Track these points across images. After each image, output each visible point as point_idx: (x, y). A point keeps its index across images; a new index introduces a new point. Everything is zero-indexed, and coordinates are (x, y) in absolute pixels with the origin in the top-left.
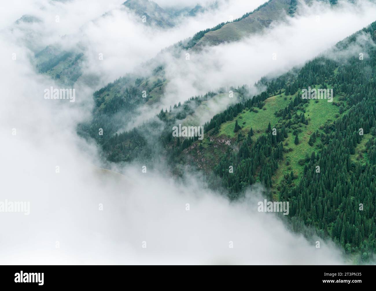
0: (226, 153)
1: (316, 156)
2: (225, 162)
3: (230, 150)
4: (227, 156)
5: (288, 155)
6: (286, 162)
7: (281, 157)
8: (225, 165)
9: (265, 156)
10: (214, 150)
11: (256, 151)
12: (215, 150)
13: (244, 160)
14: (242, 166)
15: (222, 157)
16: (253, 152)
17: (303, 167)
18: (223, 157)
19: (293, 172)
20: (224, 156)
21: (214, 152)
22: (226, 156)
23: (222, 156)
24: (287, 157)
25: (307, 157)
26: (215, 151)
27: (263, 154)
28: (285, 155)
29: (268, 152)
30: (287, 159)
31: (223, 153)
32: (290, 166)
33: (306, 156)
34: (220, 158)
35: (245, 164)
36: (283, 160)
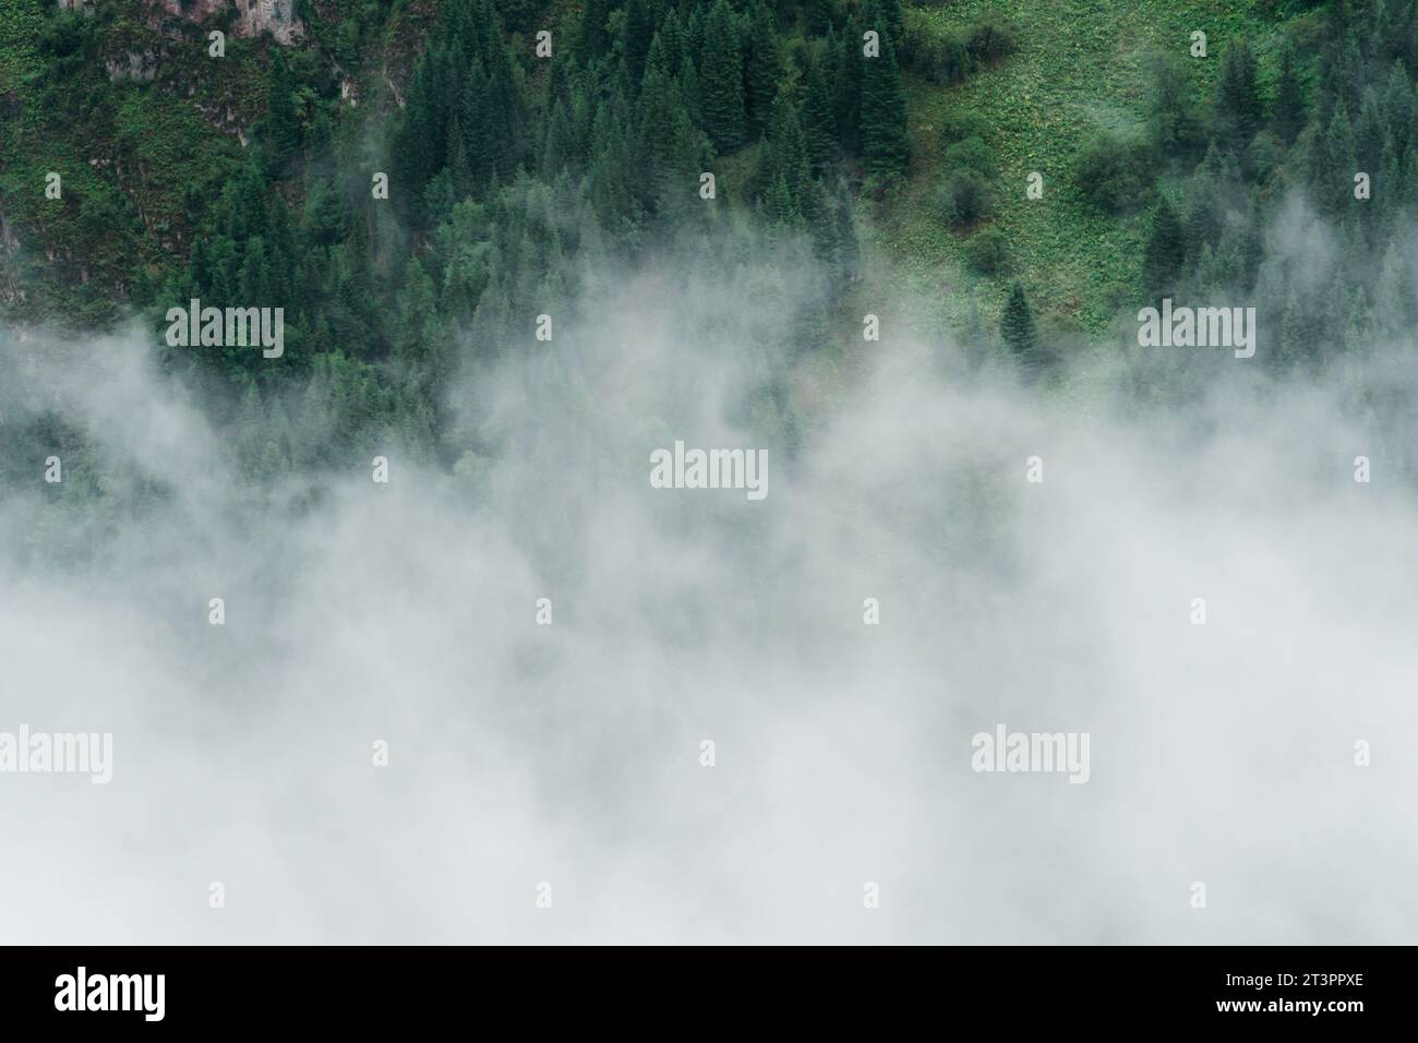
0: (259, 133)
1: (1271, 93)
2: (256, 242)
3: (297, 99)
4: (274, 175)
5: (963, 108)
6: (945, 192)
7: (887, 138)
8: (254, 274)
9: (707, 144)
10: (109, 111)
11: (605, 94)
12: (126, 109)
13: (469, 202)
14: (449, 271)
15: (219, 184)
16: (566, 100)
17: (1133, 235)
18: (230, 187)
19: (1030, 301)
20: (238, 175)
21: (112, 129)
22: (254, 169)
23: (214, 170)
24: (952, 135)
25: (1171, 116)
26: (132, 116)
27: (683, 117)
28: (927, 115)
29: (738, 93)
30: (953, 149)
31: (222, 135)
32: (989, 230)
33: (1157, 110)
34: (196, 203)
35: (483, 246)
36: (909, 172)
